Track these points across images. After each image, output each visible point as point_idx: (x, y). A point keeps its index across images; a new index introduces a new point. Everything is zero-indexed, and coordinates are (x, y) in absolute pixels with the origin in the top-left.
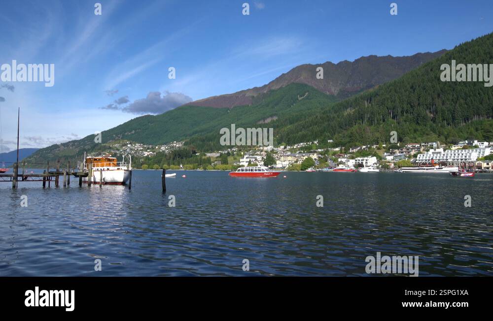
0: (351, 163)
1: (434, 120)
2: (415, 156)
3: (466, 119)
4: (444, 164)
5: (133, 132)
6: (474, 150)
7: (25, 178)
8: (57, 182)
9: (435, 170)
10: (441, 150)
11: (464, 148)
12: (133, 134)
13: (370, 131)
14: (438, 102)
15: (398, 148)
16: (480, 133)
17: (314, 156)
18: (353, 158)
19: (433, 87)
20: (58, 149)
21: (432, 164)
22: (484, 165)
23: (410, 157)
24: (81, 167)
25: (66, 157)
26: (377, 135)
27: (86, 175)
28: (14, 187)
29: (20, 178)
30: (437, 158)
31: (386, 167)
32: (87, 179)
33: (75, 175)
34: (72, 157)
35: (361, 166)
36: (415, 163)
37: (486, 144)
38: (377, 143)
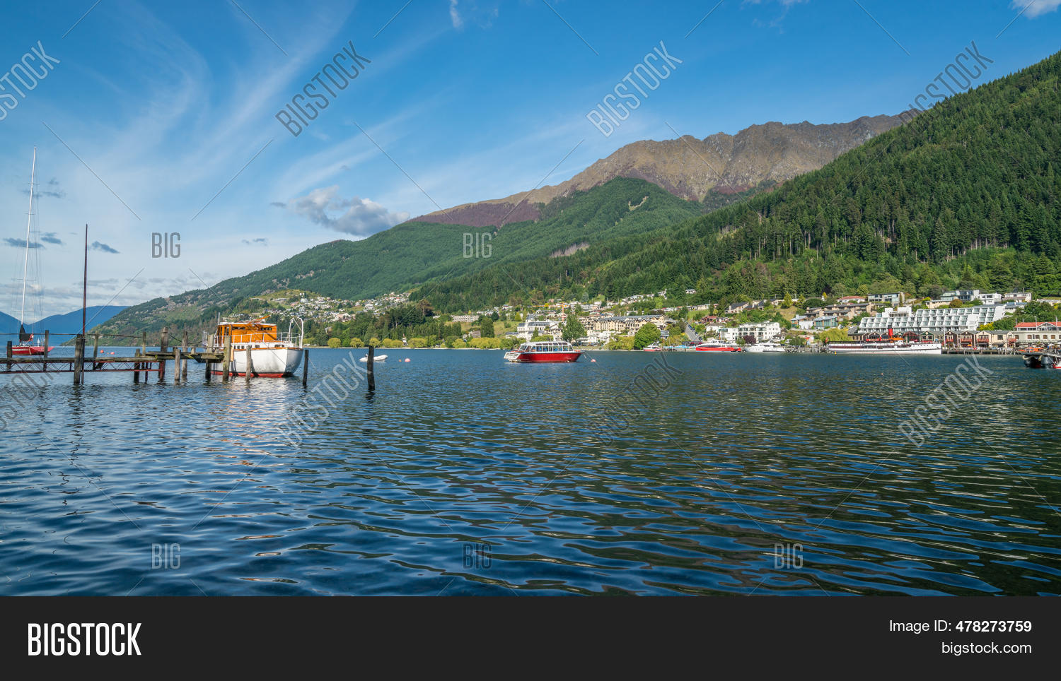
0: (731, 334)
1: (892, 250)
2: (856, 321)
3: (957, 248)
4: (913, 337)
5: (312, 274)
6: (973, 311)
7: (98, 366)
8: (162, 372)
9: (897, 349)
10: (908, 309)
11: (953, 305)
12: (311, 278)
13: (766, 271)
14: (902, 214)
15: (822, 305)
16: (984, 277)
17: (660, 322)
18: (734, 325)
19: (892, 183)
20: (163, 307)
21: (889, 337)
22: (993, 339)
23: (845, 323)
24: (209, 344)
25: (180, 324)
26: (782, 279)
27: (220, 359)
28: (77, 382)
29: (88, 366)
30: (899, 325)
31: (799, 342)
32: (220, 367)
33: (198, 358)
34: (191, 323)
35: (750, 340)
36: (855, 334)
37: (997, 296)
38: (782, 295)
